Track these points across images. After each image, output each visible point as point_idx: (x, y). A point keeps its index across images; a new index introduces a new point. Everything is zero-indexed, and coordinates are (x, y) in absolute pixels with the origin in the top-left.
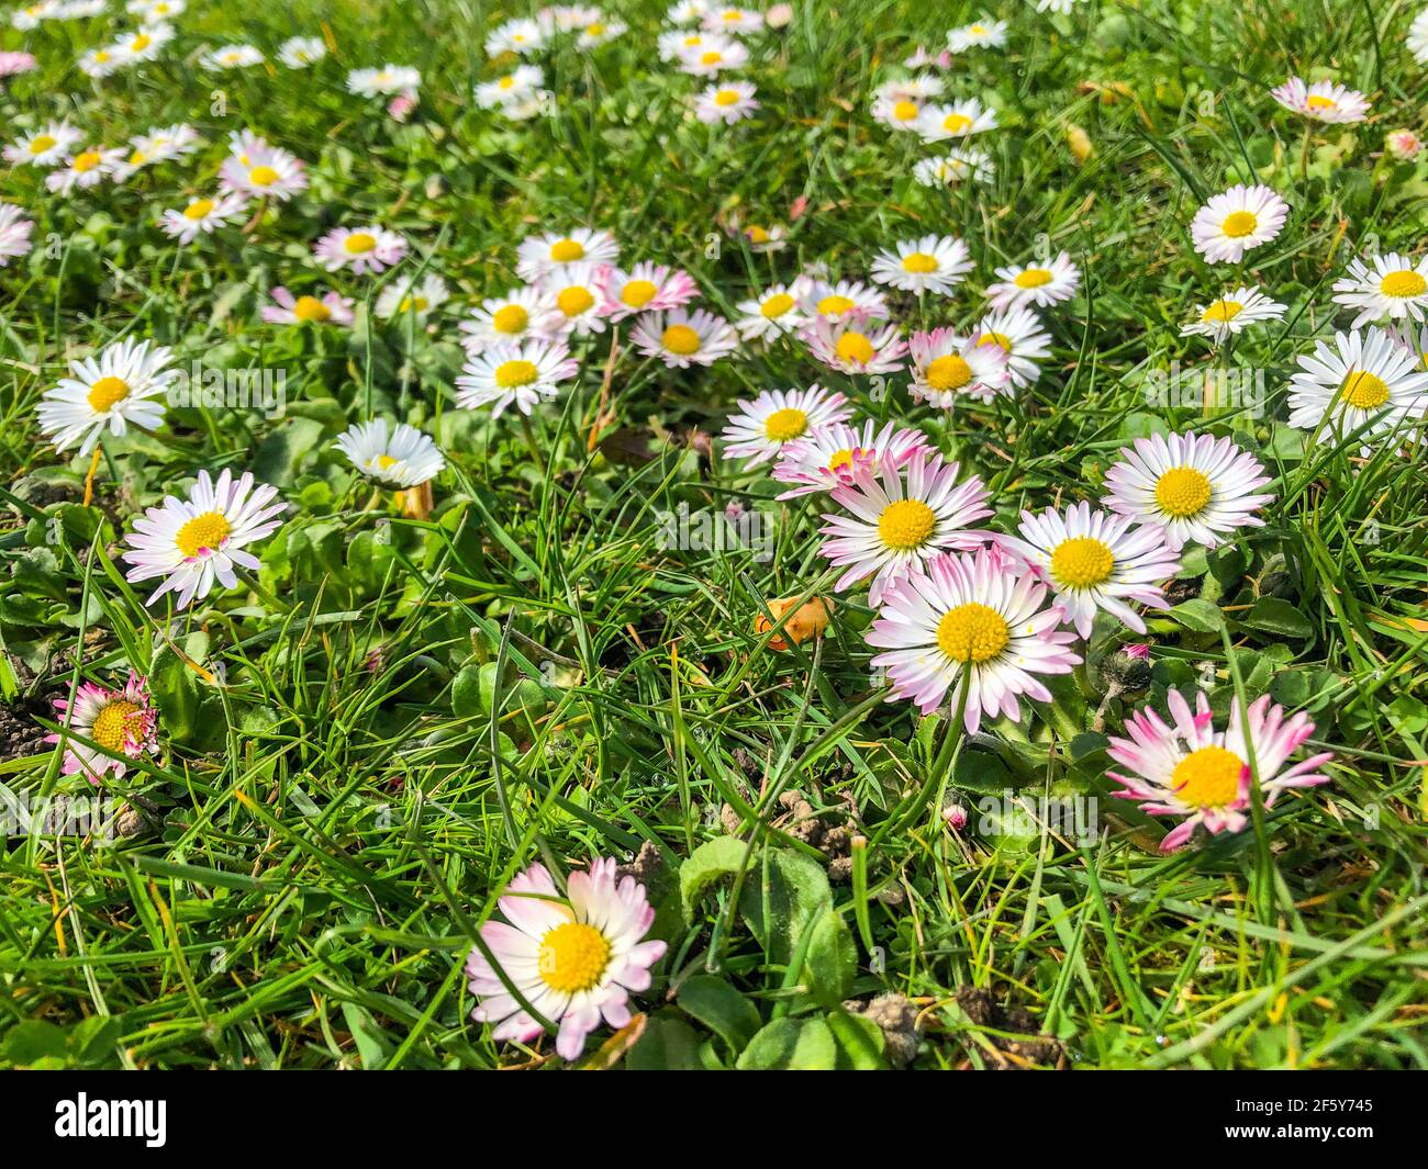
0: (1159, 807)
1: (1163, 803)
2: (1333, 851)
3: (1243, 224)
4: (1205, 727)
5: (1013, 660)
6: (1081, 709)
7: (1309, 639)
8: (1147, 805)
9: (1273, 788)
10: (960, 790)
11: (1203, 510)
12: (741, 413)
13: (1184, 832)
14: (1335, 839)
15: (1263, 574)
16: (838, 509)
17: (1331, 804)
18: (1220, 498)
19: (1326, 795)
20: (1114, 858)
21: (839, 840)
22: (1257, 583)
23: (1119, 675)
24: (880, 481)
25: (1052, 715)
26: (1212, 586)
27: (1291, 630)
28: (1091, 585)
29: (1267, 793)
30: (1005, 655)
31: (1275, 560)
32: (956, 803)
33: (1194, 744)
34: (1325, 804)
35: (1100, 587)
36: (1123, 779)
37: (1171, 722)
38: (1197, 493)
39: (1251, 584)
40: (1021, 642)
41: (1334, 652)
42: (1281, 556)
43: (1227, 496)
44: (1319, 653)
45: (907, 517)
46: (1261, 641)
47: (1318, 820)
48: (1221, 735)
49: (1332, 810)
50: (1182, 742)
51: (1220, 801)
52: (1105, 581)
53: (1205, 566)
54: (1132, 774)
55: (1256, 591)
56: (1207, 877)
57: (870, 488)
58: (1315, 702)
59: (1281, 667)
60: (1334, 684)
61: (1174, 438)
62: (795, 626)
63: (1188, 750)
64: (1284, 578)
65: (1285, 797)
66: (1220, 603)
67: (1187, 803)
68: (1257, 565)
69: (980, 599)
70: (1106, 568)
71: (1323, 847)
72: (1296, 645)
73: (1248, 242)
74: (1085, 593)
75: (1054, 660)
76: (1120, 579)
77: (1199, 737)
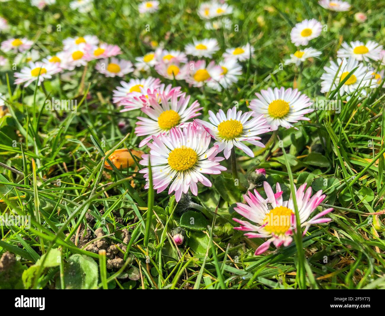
0: (254, 234)
1: (257, 232)
2: (336, 252)
3: (307, 32)
4: (280, 198)
5: (199, 170)
6: (239, 194)
7: (329, 167)
8: (249, 234)
9: (307, 225)
10: (183, 227)
11: (286, 116)
12: (122, 86)
13: (266, 246)
14: (337, 247)
15: (313, 144)
16: (144, 115)
17: (336, 232)
18: (293, 111)
19: (334, 228)
20: (247, 256)
21: (114, 250)
22: (310, 148)
23: (253, 180)
24: (161, 105)
25: (228, 197)
26: (293, 149)
27: (322, 164)
28: (233, 138)
29: (305, 227)
30: (195, 168)
31: (316, 140)
32: (179, 233)
33: (274, 205)
34: (333, 232)
35: (236, 139)
36: (241, 221)
37: (265, 197)
38: (284, 108)
39: (308, 149)
40: (203, 162)
41: (337, 171)
42: (318, 138)
43: (296, 110)
44: (332, 171)
45: (168, 116)
46: (311, 169)
47: (330, 239)
48: (286, 202)
49: (336, 234)
50: (269, 204)
51: (283, 231)
52: (239, 136)
53: (291, 142)
54: (245, 219)
55: (310, 151)
56: (283, 264)
57: (157, 108)
58: (329, 190)
59: (317, 177)
60: (337, 183)
61: (276, 90)
62: (117, 160)
63: (272, 208)
64: (320, 146)
65: (313, 228)
66: (296, 155)
67: (269, 233)
68: (310, 142)
69: (188, 146)
70: (239, 131)
71: (332, 250)
72: (323, 169)
73: (309, 38)
74: (230, 141)
75: (213, 168)
76: (245, 136)
77: (277, 203)
